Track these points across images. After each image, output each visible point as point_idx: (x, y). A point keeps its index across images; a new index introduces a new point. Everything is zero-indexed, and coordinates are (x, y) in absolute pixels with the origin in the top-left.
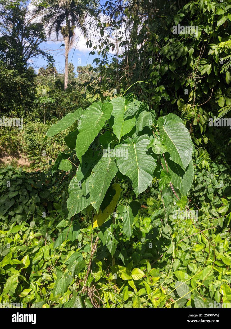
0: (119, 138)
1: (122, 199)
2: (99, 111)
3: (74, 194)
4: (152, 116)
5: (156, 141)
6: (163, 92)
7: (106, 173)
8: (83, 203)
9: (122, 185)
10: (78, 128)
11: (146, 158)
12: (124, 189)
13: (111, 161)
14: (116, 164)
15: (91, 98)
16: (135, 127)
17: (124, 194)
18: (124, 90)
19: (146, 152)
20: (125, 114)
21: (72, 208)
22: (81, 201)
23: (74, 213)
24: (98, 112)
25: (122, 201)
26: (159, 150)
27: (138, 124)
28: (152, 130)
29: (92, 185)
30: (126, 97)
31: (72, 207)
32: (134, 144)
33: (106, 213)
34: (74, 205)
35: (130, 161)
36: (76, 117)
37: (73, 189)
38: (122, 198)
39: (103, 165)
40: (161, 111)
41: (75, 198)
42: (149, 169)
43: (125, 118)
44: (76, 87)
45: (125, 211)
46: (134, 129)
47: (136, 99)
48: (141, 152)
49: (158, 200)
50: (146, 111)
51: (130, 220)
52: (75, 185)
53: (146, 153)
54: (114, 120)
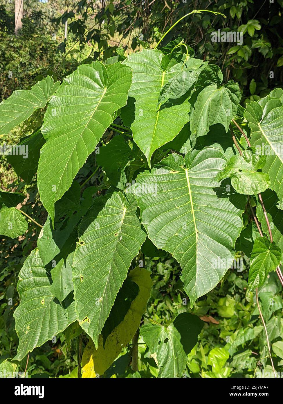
0: (148, 155)
1: (157, 301)
2: (97, 86)
3: (32, 296)
4: (232, 99)
5: (240, 163)
6: (257, 36)
7: (115, 245)
8: (55, 318)
9: (155, 266)
10: (43, 130)
11: (215, 206)
12: (161, 277)
13: (128, 214)
14: (140, 220)
15: (77, 51)
16: (187, 126)
17: (161, 288)
18: (161, 30)
19: (215, 189)
20: (161, 93)
21: (27, 332)
22: (51, 314)
23: (32, 344)
24: (93, 88)
25: (155, 307)
26: (249, 185)
27: (197, 118)
28: (231, 134)
29: (81, 275)
30: (165, 50)
31: (28, 327)
32: (186, 170)
33: (115, 342)
34: (32, 323)
35: (176, 212)
36: (36, 100)
37: (29, 283)
38: (157, 298)
39: (107, 224)
40: (253, 84)
41: (36, 307)
42: (225, 235)
43: (163, 102)
44: (44, 25)
45: (163, 339)
46: (186, 131)
47: (191, 54)
48: (203, 191)
49: (246, 303)
50: (215, 86)
51: (177, 361)
52: (35, 274)
53: (214, 194)
54: (134, 107)
